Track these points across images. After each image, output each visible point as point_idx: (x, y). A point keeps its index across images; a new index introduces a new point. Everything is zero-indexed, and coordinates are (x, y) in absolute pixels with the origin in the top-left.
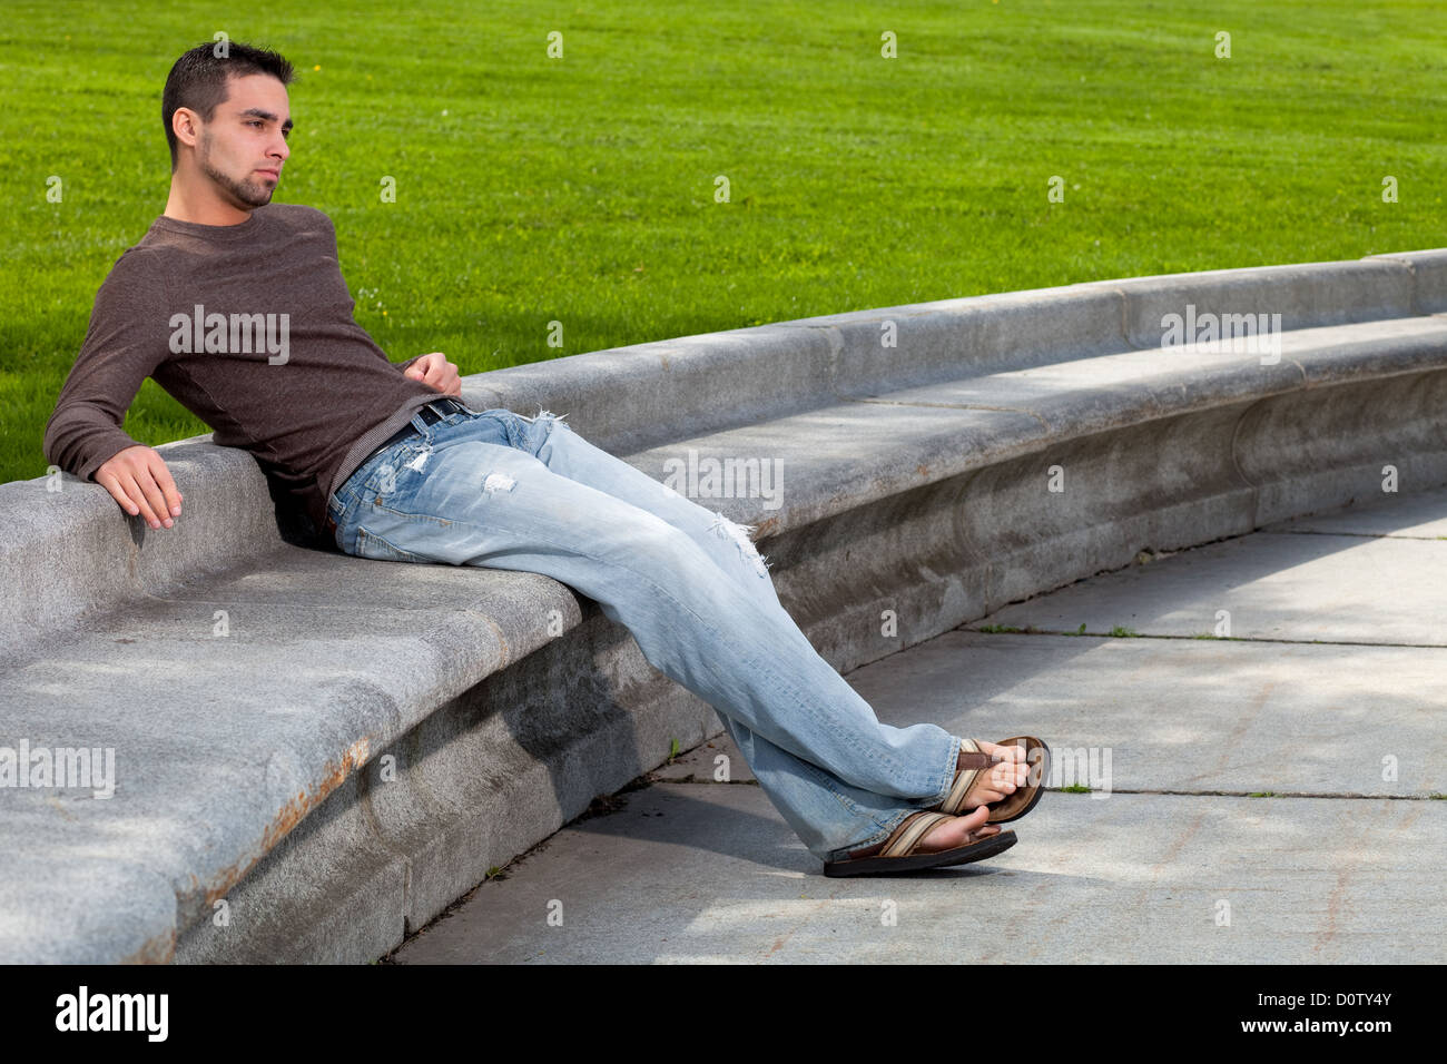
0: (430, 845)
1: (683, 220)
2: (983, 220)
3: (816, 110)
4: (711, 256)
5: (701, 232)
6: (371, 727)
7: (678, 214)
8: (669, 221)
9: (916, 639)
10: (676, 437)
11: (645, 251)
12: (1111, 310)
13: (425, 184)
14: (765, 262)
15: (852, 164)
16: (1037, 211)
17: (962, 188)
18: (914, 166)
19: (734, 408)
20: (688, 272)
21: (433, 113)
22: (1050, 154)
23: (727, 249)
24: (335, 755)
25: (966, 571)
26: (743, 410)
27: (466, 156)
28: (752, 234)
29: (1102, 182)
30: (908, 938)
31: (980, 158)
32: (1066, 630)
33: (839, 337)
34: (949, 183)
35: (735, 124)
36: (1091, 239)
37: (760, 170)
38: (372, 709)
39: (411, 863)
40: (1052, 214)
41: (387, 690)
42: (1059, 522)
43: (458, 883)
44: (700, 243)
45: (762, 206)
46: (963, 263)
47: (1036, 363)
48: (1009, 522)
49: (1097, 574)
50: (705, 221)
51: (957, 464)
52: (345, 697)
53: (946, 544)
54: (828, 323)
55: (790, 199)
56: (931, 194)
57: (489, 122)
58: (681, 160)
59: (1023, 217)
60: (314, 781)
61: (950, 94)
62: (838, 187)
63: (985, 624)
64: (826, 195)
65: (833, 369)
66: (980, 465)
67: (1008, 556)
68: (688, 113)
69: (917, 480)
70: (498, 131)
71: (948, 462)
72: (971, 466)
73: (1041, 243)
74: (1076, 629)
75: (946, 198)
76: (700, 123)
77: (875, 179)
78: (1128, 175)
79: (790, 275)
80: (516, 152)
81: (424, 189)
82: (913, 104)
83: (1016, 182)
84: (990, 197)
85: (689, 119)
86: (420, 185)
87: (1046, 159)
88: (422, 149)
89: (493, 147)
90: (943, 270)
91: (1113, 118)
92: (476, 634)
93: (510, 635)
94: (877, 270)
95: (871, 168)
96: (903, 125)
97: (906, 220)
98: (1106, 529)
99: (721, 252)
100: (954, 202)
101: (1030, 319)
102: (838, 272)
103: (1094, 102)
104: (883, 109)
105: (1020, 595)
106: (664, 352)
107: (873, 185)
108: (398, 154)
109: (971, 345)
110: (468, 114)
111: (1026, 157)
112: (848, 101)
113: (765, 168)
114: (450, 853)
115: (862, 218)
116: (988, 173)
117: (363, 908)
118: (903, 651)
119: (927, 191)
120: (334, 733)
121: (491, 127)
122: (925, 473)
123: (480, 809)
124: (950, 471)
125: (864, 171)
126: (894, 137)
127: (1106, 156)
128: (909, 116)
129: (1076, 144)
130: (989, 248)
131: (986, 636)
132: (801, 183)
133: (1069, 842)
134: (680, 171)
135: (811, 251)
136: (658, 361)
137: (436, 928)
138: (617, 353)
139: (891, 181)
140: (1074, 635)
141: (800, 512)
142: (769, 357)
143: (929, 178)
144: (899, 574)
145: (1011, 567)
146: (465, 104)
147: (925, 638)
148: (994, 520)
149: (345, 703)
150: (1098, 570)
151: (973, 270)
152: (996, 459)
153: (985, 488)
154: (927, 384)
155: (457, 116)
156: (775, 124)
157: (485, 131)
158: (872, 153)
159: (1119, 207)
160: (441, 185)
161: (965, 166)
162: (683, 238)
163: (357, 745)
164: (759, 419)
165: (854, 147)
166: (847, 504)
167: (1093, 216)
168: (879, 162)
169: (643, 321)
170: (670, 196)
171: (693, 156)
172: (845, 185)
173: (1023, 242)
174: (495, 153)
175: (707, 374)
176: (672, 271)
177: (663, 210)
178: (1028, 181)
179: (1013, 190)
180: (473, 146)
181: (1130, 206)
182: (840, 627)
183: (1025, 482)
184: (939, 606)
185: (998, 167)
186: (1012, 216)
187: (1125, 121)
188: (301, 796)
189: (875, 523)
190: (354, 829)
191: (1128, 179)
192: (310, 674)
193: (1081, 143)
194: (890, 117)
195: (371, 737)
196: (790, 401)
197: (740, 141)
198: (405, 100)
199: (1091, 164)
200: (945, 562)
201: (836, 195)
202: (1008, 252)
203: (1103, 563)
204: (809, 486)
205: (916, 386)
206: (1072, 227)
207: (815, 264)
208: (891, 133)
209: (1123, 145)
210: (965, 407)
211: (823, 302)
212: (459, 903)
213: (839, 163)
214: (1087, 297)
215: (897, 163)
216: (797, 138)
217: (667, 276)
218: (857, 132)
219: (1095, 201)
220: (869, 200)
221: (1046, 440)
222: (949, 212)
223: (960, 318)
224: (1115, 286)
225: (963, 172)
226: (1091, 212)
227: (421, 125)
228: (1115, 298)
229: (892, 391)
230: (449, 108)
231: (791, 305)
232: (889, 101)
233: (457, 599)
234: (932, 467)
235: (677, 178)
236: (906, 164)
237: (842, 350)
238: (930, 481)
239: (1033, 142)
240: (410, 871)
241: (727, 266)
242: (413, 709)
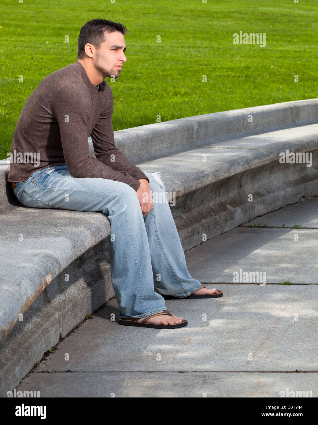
0: (67, 308)
1: (135, 81)
2: (240, 79)
3: (178, 40)
4: (147, 94)
5: (142, 85)
6: (52, 270)
7: (133, 79)
8: (130, 81)
9: (226, 230)
10: (142, 161)
11: (123, 92)
12: (289, 112)
13: (43, 69)
14: (165, 96)
15: (193, 59)
16: (259, 76)
17: (232, 68)
18: (214, 60)
19: (161, 151)
20: (138, 100)
21: (43, 43)
22: (262, 55)
23: (151, 91)
24: (41, 280)
25: (242, 206)
26: (164, 151)
27: (57, 58)
28: (160, 85)
29: (281, 65)
30: (234, 338)
31: (237, 56)
32: (277, 226)
33: (196, 124)
34: (227, 66)
35: (150, 45)
36: (279, 85)
37: (160, 62)
38: (52, 264)
39: (61, 314)
40: (264, 77)
41: (56, 256)
42: (274, 188)
43: (76, 321)
44: (142, 89)
45: (162, 75)
46: (235, 95)
47: (264, 132)
48: (257, 189)
49: (287, 206)
50: (143, 81)
51: (240, 169)
52: (43, 260)
53: (235, 197)
54: (193, 119)
55: (172, 73)
56: (221, 70)
57: (63, 46)
58: (132, 59)
59: (254, 78)
60: (35, 290)
61: (225, 33)
62: (189, 68)
63: (249, 224)
64: (184, 71)
65: (195, 136)
66: (248, 169)
67: (257, 200)
68: (133, 41)
69: (227, 175)
70: (67, 49)
71: (237, 169)
72: (245, 170)
73: (261, 87)
74: (281, 226)
75: (227, 71)
76: (138, 45)
77: (201, 65)
78: (290, 62)
79: (174, 100)
80: (74, 57)
81: (43, 71)
82: (212, 37)
83: (251, 65)
84: (242, 71)
85: (134, 43)
86: (41, 69)
87: (260, 57)
88: (41, 56)
89: (65, 55)
90: (228, 98)
91: (283, 41)
92: (83, 235)
93: (95, 235)
94: (205, 98)
95: (199, 61)
96: (209, 44)
97: (213, 80)
98: (290, 190)
99: (149, 93)
100: (229, 73)
101: (261, 116)
102: (192, 99)
103: (275, 35)
104: (203, 39)
105: (260, 213)
106: (137, 131)
107: (201, 67)
108: (32, 58)
109: (241, 126)
110: (56, 43)
111: (253, 56)
112: (189, 36)
113: (162, 61)
114: (74, 311)
115: (198, 79)
116: (241, 62)
117: (46, 331)
118: (221, 234)
119: (220, 69)
120: (41, 272)
121: (64, 47)
122: (229, 173)
123: (83, 295)
124: (238, 172)
125: (197, 62)
126: (206, 49)
127: (281, 55)
128: (211, 41)
129: (270, 51)
130: (243, 89)
131: (250, 229)
132: (175, 67)
133: (286, 302)
134: (132, 63)
135: (181, 91)
136: (135, 135)
137: (70, 336)
138: (121, 132)
139: (207, 65)
140: (281, 228)
141: (188, 188)
142: (173, 132)
143: (220, 64)
144: (220, 208)
145: (258, 204)
146: (54, 39)
147: (229, 229)
148: (251, 187)
149: (43, 262)
150: (287, 204)
151: (239, 98)
152: (253, 167)
153: (248, 176)
154: (226, 141)
155: (52, 44)
156: (164, 45)
157: (62, 49)
158: (199, 55)
159: (287, 74)
160: (49, 69)
161: (233, 59)
162: (136, 87)
163: (48, 276)
164: (170, 154)
165: (193, 53)
166: (203, 184)
167: (279, 77)
168: (202, 58)
169: (125, 118)
170: (130, 72)
171: (136, 57)
172: (191, 67)
173: (255, 87)
174: (66, 57)
175: (152, 139)
176: (132, 99)
177: (127, 77)
178: (255, 65)
179: (250, 68)
180: (58, 55)
181: (291, 73)
182: (200, 227)
183: (261, 174)
184: (233, 218)
185: (244, 59)
186: (250, 77)
187: (287, 42)
188: (32, 295)
189: (211, 190)
190: (42, 303)
191: (290, 63)
192: (29, 251)
193: (272, 50)
194: (204, 42)
195: (52, 273)
196: (180, 147)
197: (152, 52)
198: (33, 38)
199: (276, 58)
200: (235, 203)
201: (188, 71)
202: (250, 91)
203: (289, 202)
204: (191, 178)
205: (223, 141)
206: (271, 81)
207: (182, 96)
208: (206, 48)
209: (287, 51)
210: (241, 149)
211: (187, 111)
212: (77, 327)
213: (188, 59)
214: (281, 108)
215: (208, 59)
216: (172, 50)
217: (131, 101)
218: (193, 47)
219: (279, 72)
220: (199, 72)
221: (270, 160)
222: (228, 76)
223: (238, 117)
224: (290, 104)
225: (232, 61)
226: (278, 76)
227: (40, 47)
228: (291, 108)
229: (215, 143)
230: (49, 40)
231: (177, 112)
232: (204, 36)
233: (75, 223)
234: (232, 170)
235: (132, 65)
236: (212, 59)
237: (198, 129)
238: (231, 175)
239: (255, 50)
240: (61, 317)
241: (152, 98)
242: (65, 263)
